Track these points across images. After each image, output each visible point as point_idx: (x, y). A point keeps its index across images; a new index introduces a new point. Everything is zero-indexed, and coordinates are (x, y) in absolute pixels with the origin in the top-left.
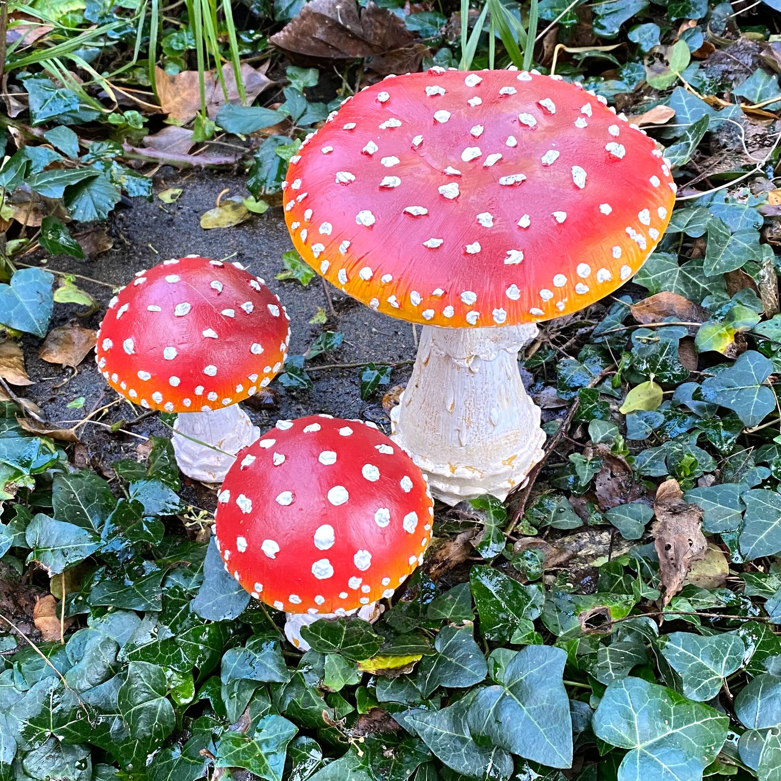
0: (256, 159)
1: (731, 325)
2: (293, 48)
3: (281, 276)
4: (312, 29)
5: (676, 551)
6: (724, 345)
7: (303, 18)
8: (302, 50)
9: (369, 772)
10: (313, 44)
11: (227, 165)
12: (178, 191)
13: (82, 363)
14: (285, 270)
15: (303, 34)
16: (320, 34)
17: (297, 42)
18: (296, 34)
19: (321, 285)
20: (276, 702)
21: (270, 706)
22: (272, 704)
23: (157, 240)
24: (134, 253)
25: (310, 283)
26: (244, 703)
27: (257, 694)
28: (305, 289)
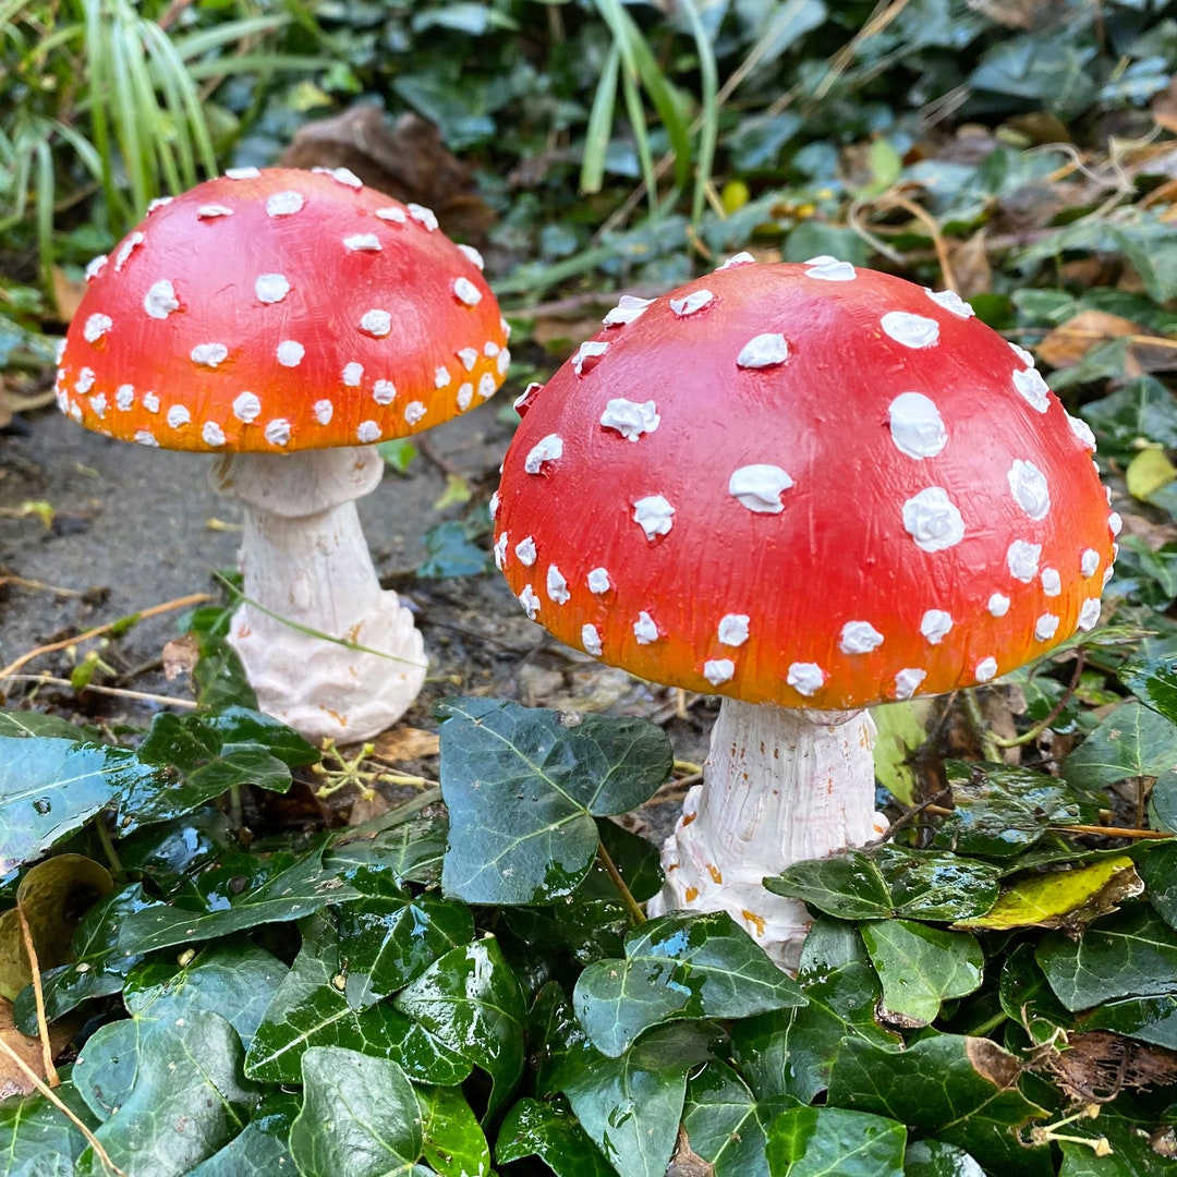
4: (314, 164)
7: (299, 151)
19: (433, 470)
20: (773, 1086)
21: (752, 1107)
22: (757, 1099)
23: (92, 461)
24: (51, 478)
25: (412, 466)
26: (669, 1124)
27: (695, 1090)
28: (405, 477)
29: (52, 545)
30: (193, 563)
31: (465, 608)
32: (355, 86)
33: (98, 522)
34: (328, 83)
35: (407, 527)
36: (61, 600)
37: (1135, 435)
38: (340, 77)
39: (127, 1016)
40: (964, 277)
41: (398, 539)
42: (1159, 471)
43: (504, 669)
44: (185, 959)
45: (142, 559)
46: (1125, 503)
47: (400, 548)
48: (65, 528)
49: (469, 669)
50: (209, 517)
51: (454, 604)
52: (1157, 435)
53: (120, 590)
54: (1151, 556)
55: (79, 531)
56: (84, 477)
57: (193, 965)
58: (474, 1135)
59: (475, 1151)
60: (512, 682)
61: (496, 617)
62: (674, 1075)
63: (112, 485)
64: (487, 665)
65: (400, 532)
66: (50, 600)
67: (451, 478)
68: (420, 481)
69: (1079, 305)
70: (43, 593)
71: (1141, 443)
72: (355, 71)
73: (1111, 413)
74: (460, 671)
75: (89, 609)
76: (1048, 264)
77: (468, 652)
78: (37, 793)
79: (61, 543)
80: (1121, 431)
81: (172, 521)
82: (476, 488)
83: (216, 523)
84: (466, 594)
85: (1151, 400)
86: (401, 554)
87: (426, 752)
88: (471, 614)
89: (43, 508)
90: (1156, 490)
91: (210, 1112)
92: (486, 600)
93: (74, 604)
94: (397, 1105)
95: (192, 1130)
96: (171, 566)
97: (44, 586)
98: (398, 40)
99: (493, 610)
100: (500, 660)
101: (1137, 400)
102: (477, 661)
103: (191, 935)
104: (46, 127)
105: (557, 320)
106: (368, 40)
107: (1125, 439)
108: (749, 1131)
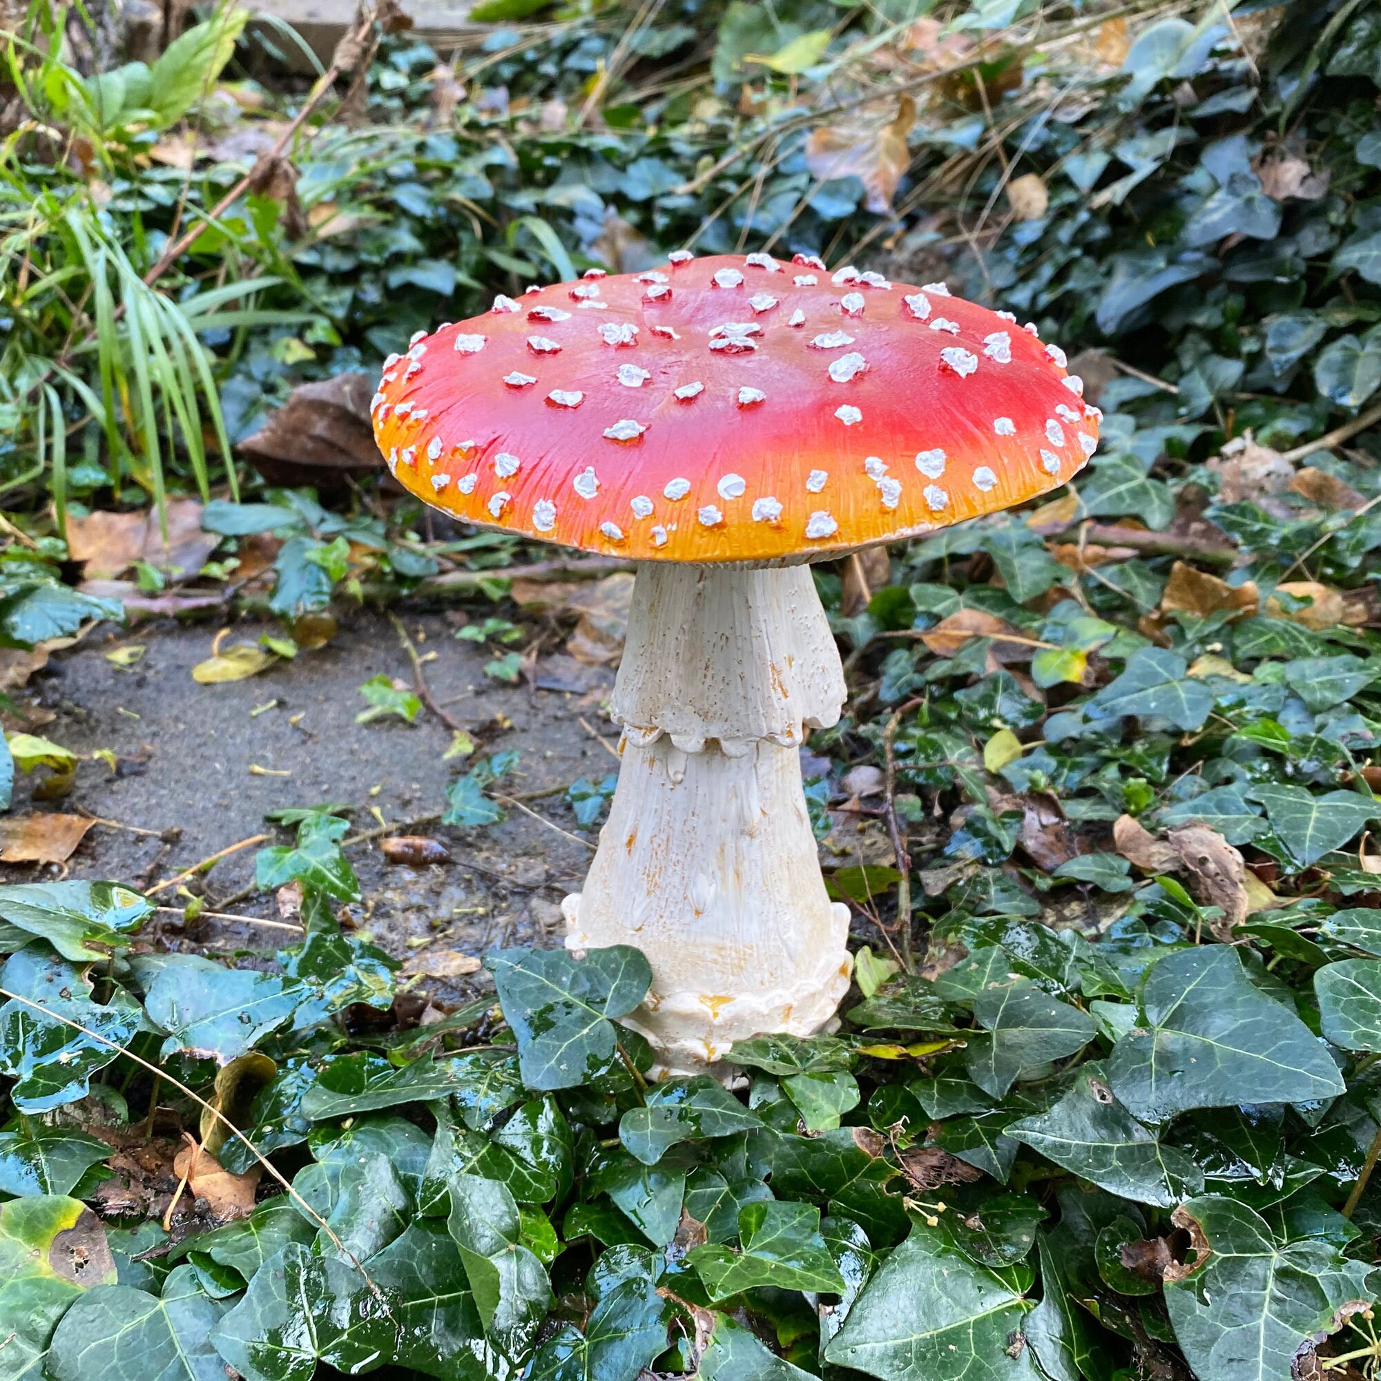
0: (276, 571)
1: (1076, 646)
2: (280, 454)
3: (364, 717)
4: (307, 422)
5: (1217, 862)
6: (1076, 672)
7: (293, 409)
8: (294, 456)
9: (960, 1254)
10: (310, 445)
11: (211, 607)
12: (139, 649)
13: (73, 855)
14: (368, 707)
15: (296, 431)
16: (320, 427)
17: (284, 444)
18: (285, 431)
19: (435, 720)
20: (739, 1174)
21: (726, 1188)
22: (729, 1183)
23: (129, 704)
24: (98, 721)
25: (417, 716)
26: (676, 1203)
27: (691, 1182)
28: (412, 726)
29: (115, 787)
30: (246, 805)
31: (480, 850)
32: (335, 340)
33: (151, 764)
34: (310, 337)
35: (421, 774)
36: (140, 839)
37: (993, 716)
38: (321, 331)
39: (314, 1161)
40: (868, 564)
41: (415, 786)
42: (1010, 747)
43: (517, 902)
44: (348, 1123)
45: (200, 801)
46: (981, 775)
47: (418, 795)
48: (125, 771)
49: (491, 903)
50: (249, 763)
51: (470, 845)
52: (1010, 717)
53: (191, 830)
54: (994, 821)
55: (138, 774)
56: (127, 720)
57: (354, 1128)
58: (547, 1231)
59: (549, 1241)
60: (526, 913)
61: (506, 856)
62: (677, 1174)
63: (154, 728)
64: (504, 898)
65: (416, 780)
66: (131, 838)
67: (456, 733)
68: (425, 730)
69: (961, 599)
70: (122, 832)
71: (997, 723)
72: (336, 326)
73: (975, 698)
74: (485, 905)
75: (168, 847)
76: (938, 563)
77: (488, 888)
78: (237, 1010)
79: (125, 783)
80: (983, 714)
81: (217, 766)
82: (476, 741)
83: (257, 769)
84: (479, 836)
85: (1005, 690)
86: (420, 799)
87: (463, 971)
88: (485, 854)
89: (106, 753)
90: (1004, 765)
91: (385, 1217)
92: (495, 842)
93: (152, 842)
94: (505, 1208)
95: (376, 1226)
96: (227, 808)
97: (121, 826)
98: (372, 295)
99: (503, 851)
100: (513, 893)
101: (996, 689)
102: (495, 895)
103: (353, 1107)
104: (44, 367)
105: (530, 581)
106: (346, 294)
107: (987, 719)
108: (727, 1202)
